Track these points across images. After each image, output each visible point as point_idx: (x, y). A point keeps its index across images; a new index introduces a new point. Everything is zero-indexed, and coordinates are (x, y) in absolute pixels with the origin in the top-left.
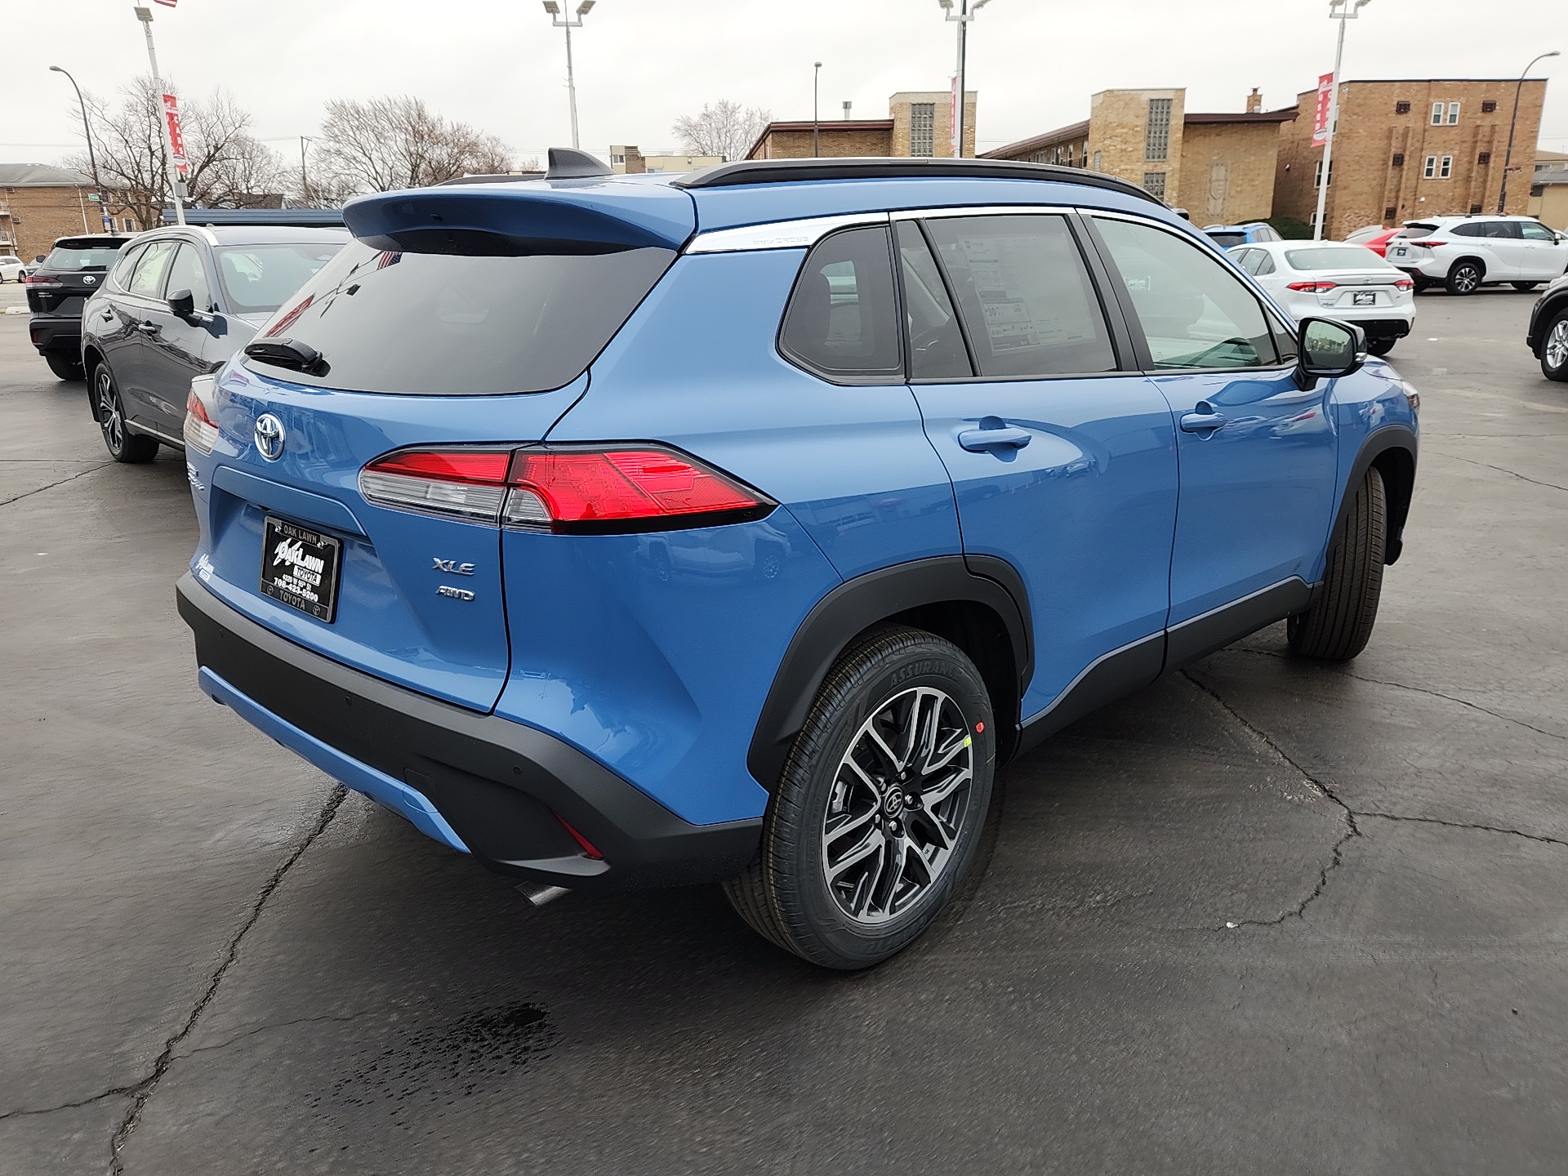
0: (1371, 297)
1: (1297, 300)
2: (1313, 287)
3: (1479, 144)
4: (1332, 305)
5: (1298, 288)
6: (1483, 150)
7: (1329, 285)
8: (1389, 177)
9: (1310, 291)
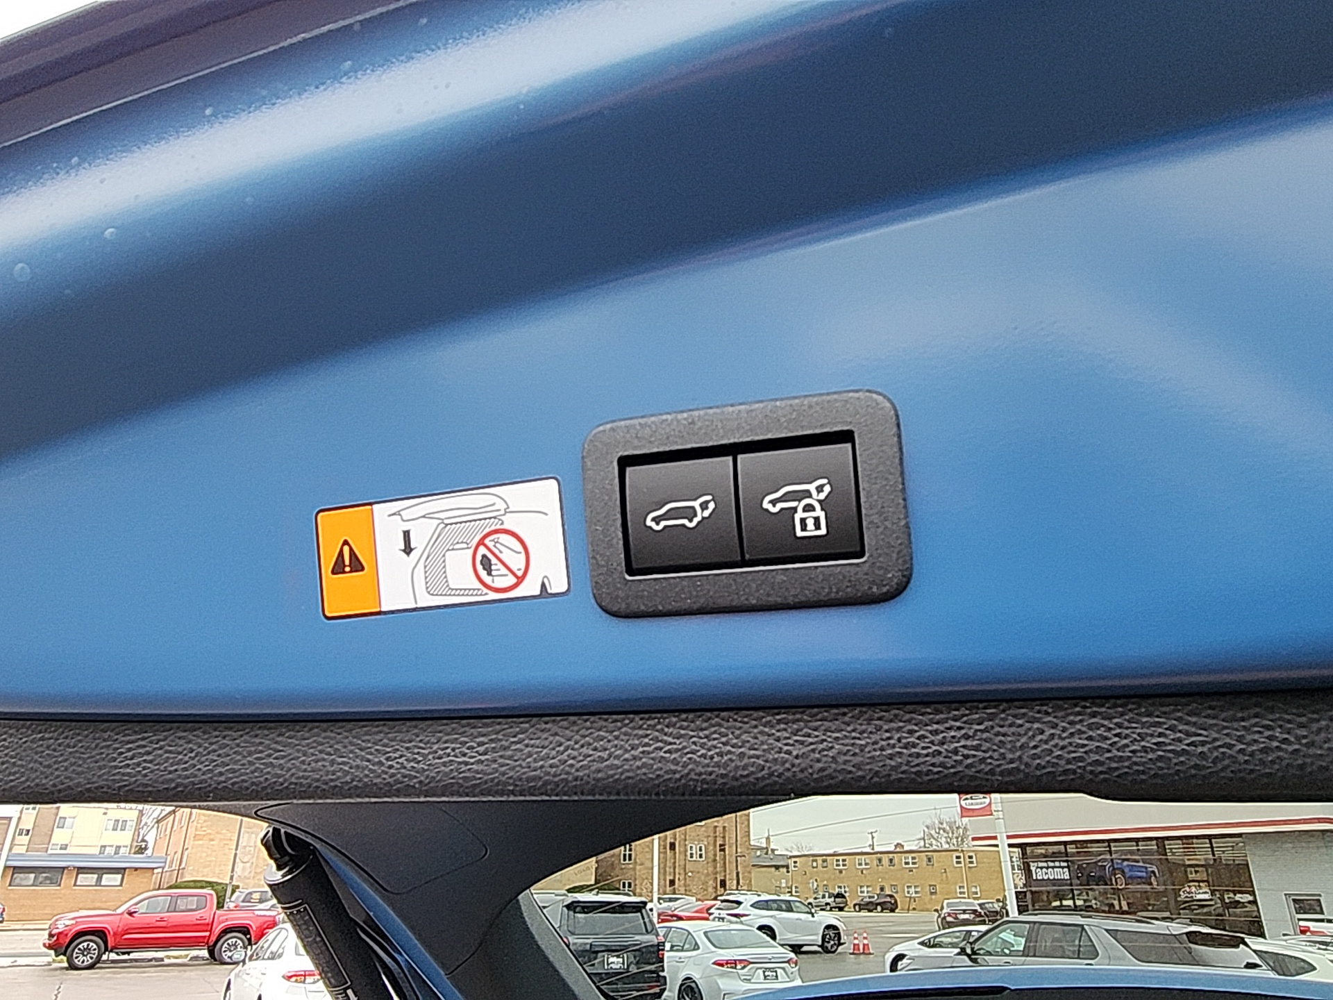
0: (774, 974)
1: (722, 975)
2: (733, 963)
3: (718, 839)
4: (750, 980)
5: (722, 965)
6: (721, 843)
7: (745, 963)
8: (668, 858)
9: (732, 967)
